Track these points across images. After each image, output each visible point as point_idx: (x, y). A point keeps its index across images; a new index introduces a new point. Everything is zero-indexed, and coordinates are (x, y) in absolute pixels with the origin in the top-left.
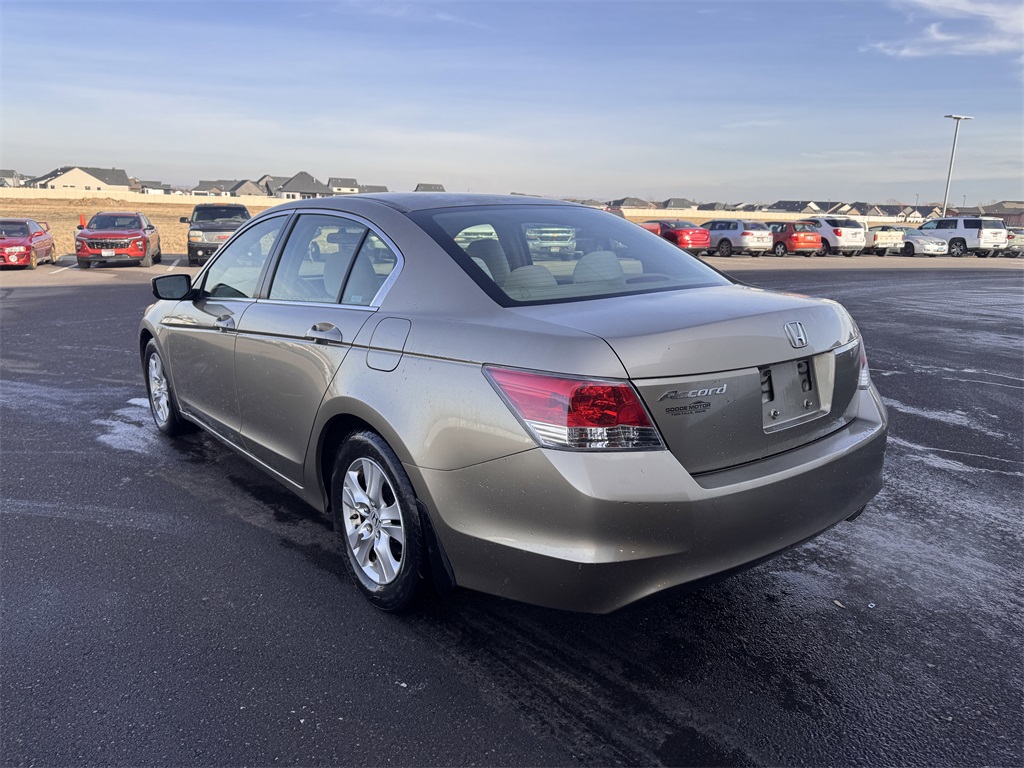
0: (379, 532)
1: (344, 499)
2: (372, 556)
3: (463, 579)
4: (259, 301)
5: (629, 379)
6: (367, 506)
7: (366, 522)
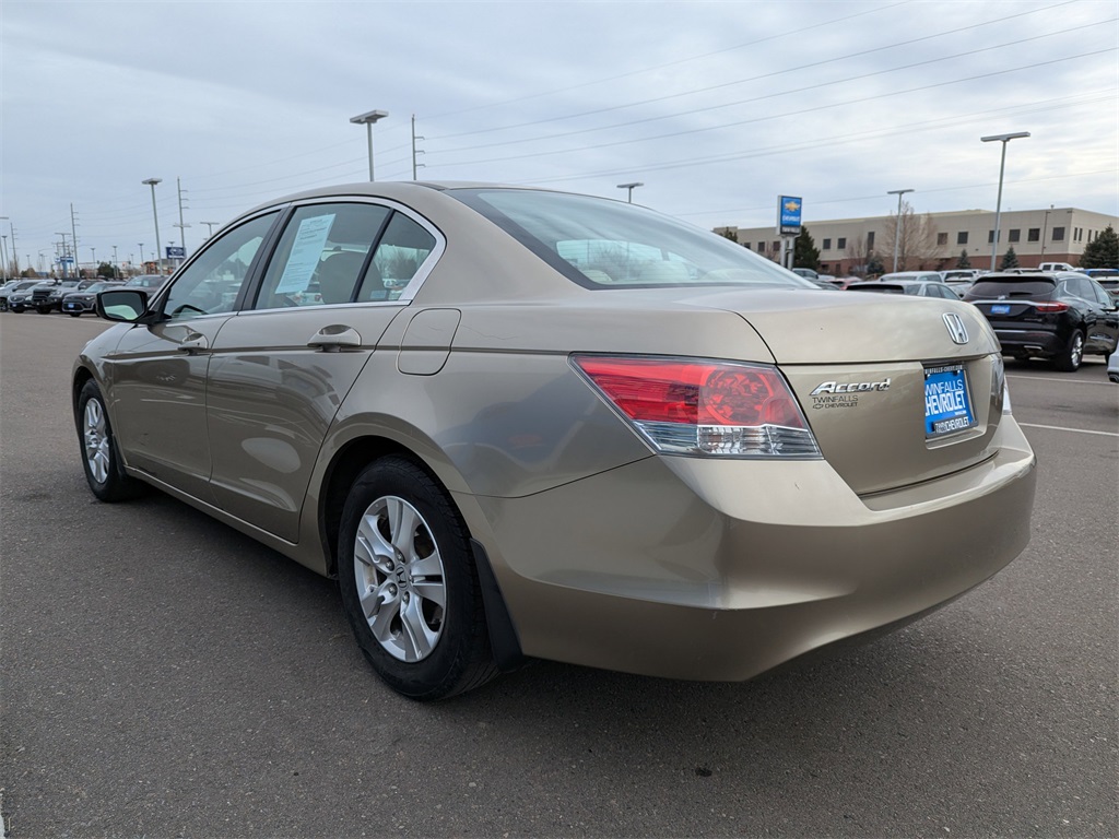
0: (407, 593)
1: (357, 552)
2: (397, 624)
3: (531, 645)
4: (240, 313)
5: (776, 364)
6: (390, 560)
7: (388, 581)
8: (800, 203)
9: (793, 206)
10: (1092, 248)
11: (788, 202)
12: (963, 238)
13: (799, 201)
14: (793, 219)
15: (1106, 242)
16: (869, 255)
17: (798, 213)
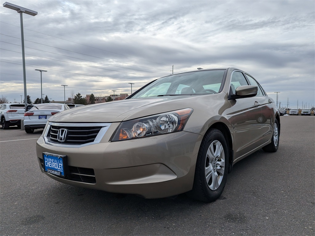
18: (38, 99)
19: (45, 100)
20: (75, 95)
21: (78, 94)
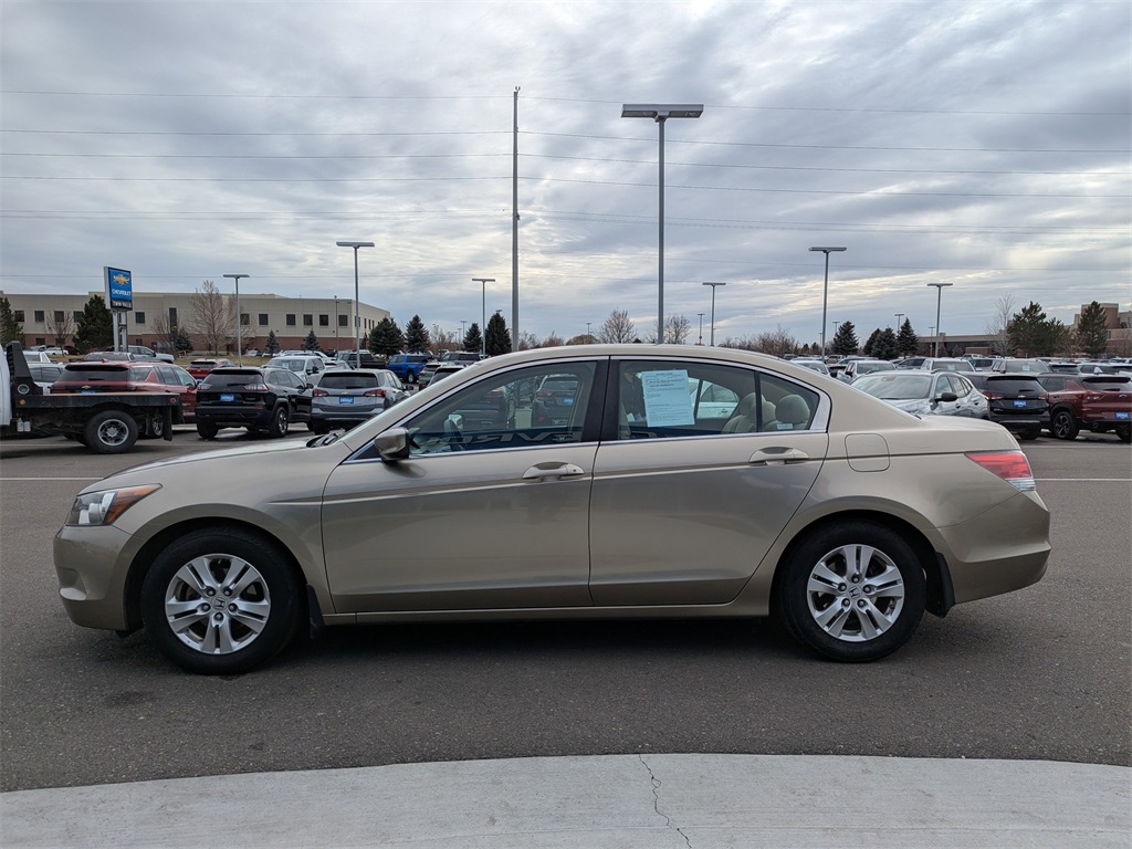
8: (130, 277)
9: (122, 279)
10: (376, 333)
11: (116, 275)
12: (264, 319)
13: (127, 274)
14: (123, 293)
15: (385, 330)
16: (174, 332)
17: (128, 287)
18: (878, 331)
19: (902, 336)
20: (1017, 313)
21: (1028, 308)
